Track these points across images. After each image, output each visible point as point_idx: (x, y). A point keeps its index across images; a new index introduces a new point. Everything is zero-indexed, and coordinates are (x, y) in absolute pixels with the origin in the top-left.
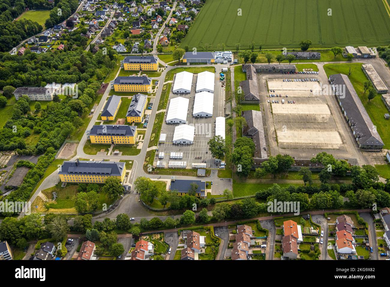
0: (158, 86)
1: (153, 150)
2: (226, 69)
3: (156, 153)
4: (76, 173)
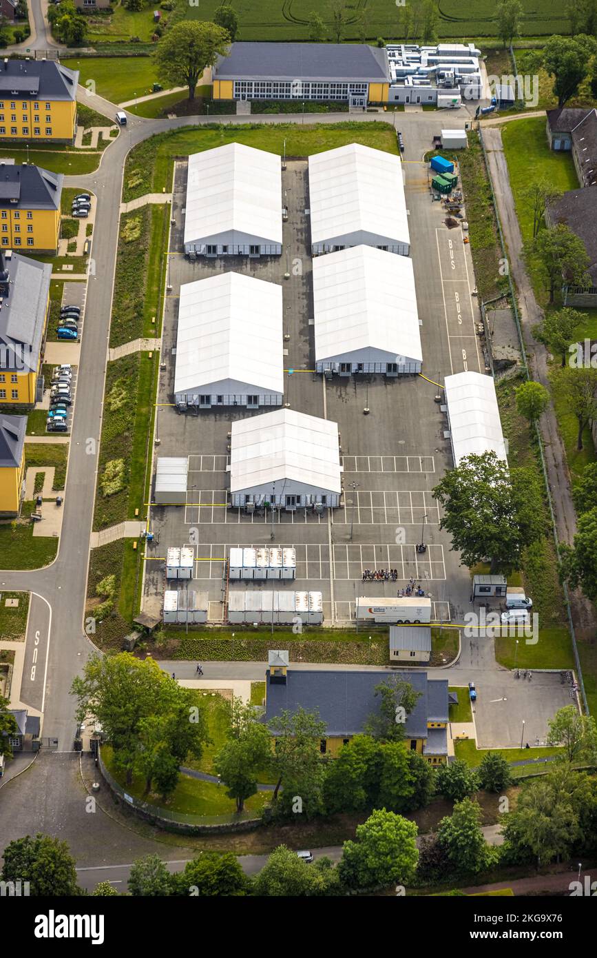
0: (91, 219)
1: (124, 543)
2: (461, 134)
3: (146, 554)
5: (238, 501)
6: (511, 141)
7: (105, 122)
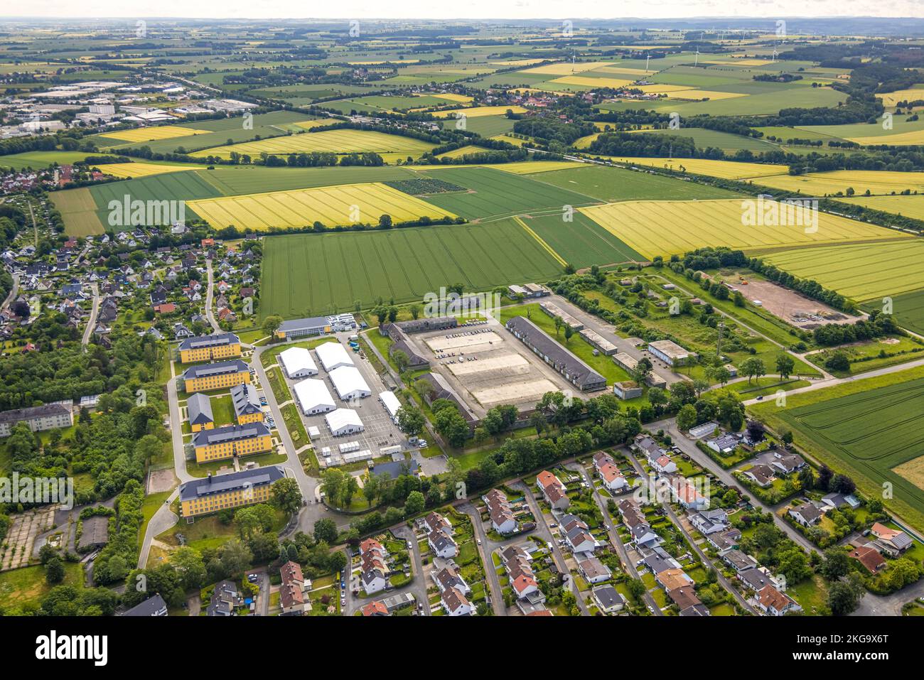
0: (256, 374)
1: (307, 451)
2: (355, 336)
3: (314, 451)
4: (212, 493)
5: (336, 434)
6: (370, 335)
7: (248, 349)
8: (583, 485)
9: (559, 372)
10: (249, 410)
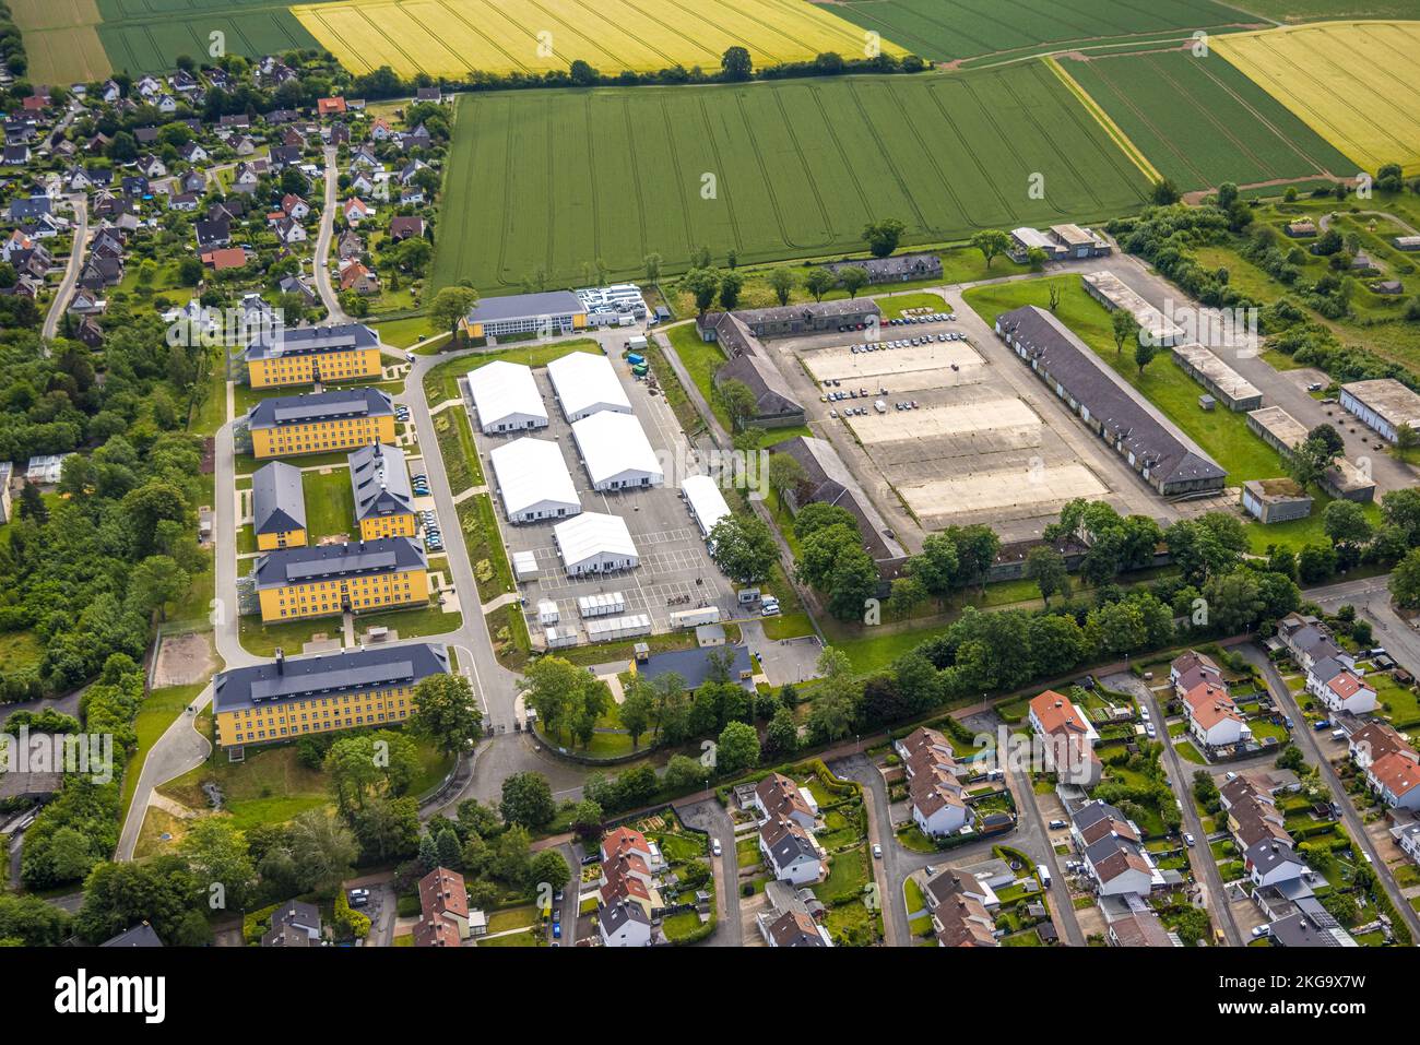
0: (412, 420)
1: (507, 607)
2: (643, 339)
3: (523, 611)
4: (283, 698)
5: (573, 572)
6: (675, 339)
7: (399, 361)
8: (1140, 729)
9: (1112, 447)
10: (386, 507)
